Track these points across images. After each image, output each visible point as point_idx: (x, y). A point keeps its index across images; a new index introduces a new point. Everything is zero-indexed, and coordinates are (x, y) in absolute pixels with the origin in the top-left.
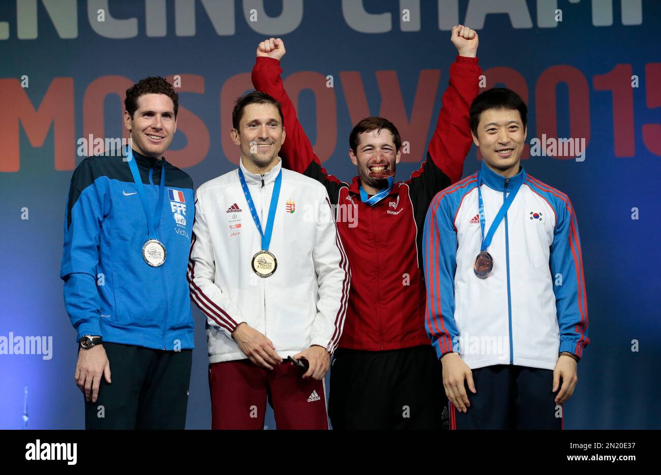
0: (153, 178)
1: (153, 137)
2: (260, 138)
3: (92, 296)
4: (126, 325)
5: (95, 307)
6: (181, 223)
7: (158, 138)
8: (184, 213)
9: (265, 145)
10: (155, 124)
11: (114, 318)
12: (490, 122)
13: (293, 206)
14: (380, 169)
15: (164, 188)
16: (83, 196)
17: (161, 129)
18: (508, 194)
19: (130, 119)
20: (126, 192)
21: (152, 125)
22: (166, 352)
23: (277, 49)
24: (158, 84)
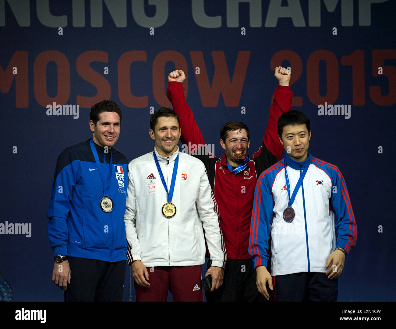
0: (105, 159)
1: (108, 137)
2: (167, 137)
3: (64, 231)
4: (90, 248)
5: (65, 237)
6: (122, 186)
7: (111, 138)
8: (123, 180)
9: (169, 142)
10: (110, 130)
11: (83, 244)
12: (289, 133)
13: (185, 176)
14: (240, 152)
15: (112, 165)
16: (64, 171)
17: (114, 133)
18: (302, 171)
19: (94, 126)
20: (91, 169)
21: (108, 130)
22: (112, 263)
23: (181, 76)
24: (111, 105)
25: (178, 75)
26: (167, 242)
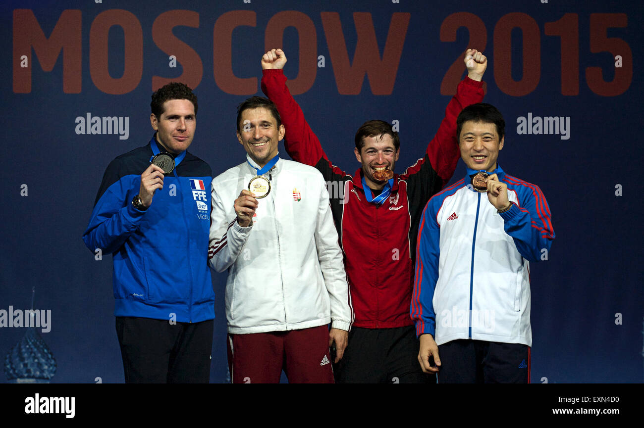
0: (177, 171)
4: (158, 303)
6: (202, 209)
8: (205, 200)
9: (259, 145)
10: (181, 127)
11: (147, 298)
12: (469, 132)
13: (298, 194)
14: (382, 168)
15: (186, 179)
17: (185, 130)
19: (157, 121)
21: (178, 127)
22: (192, 324)
23: (279, 58)
24: (180, 90)
25: (275, 57)
26: (281, 295)
